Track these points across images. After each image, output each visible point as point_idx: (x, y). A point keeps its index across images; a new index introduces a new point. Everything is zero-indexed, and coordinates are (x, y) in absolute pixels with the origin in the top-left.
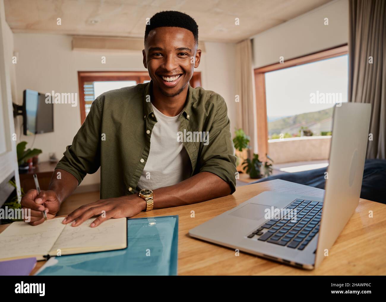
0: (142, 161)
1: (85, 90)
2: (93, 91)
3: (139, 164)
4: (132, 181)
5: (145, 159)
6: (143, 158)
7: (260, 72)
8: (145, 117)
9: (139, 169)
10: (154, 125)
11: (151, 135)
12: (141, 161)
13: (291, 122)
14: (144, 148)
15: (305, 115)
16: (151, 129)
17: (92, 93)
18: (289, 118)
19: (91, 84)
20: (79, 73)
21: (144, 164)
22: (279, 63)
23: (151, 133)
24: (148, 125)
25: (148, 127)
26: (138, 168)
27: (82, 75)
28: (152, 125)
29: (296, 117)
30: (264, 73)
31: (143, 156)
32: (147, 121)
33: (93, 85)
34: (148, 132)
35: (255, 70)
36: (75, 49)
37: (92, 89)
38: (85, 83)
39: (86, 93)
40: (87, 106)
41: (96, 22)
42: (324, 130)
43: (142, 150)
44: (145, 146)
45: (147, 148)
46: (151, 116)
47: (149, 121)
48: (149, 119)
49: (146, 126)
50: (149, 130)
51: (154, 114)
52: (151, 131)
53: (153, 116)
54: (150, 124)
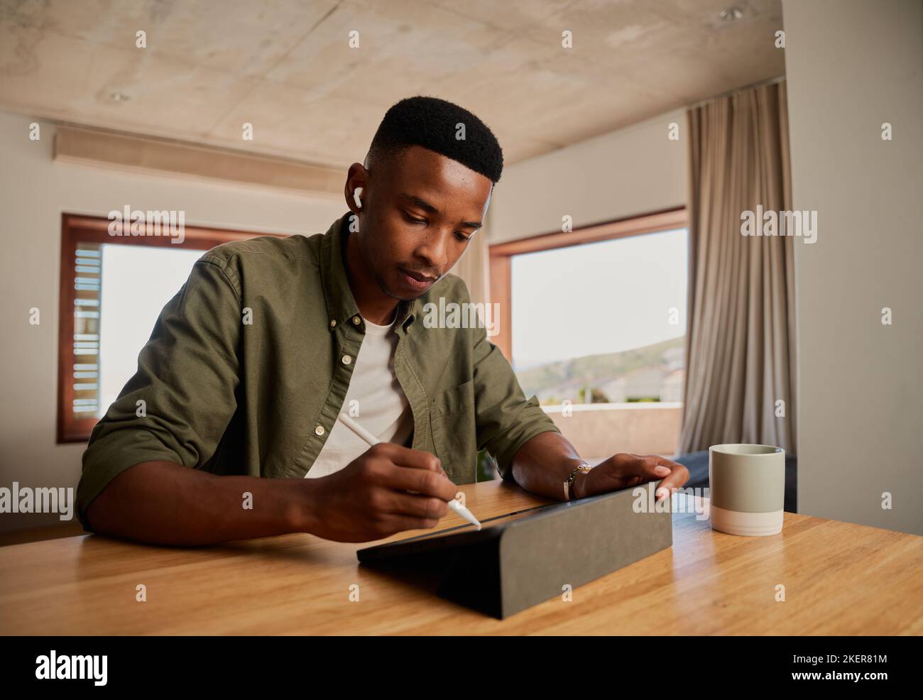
0: (320, 431)
1: (78, 261)
2: (100, 266)
3: (312, 439)
5: (328, 427)
6: (322, 425)
7: (502, 253)
8: (334, 323)
9: (309, 452)
10: (360, 343)
11: (354, 367)
12: (317, 432)
13: (562, 374)
14: (327, 400)
15: (594, 358)
16: (353, 352)
17: (95, 270)
18: (557, 364)
19: (97, 249)
20: (66, 217)
21: (323, 440)
22: (560, 232)
23: (353, 362)
24: (344, 342)
25: (344, 348)
26: (307, 447)
27: (73, 223)
28: (357, 345)
29: (573, 363)
30: (509, 255)
31: (323, 418)
32: (339, 333)
33: (101, 251)
34: (346, 360)
35: (491, 247)
36: (60, 157)
37: (96, 262)
38: (80, 245)
39: (79, 269)
40: (79, 302)
41: (124, 98)
42: (634, 394)
43: (321, 404)
44: (332, 394)
45: (334, 400)
46: (350, 322)
47: (347, 333)
48: (345, 329)
49: (339, 345)
50: (347, 354)
51: (360, 317)
52: (354, 358)
53: (357, 321)
54: (349, 340)
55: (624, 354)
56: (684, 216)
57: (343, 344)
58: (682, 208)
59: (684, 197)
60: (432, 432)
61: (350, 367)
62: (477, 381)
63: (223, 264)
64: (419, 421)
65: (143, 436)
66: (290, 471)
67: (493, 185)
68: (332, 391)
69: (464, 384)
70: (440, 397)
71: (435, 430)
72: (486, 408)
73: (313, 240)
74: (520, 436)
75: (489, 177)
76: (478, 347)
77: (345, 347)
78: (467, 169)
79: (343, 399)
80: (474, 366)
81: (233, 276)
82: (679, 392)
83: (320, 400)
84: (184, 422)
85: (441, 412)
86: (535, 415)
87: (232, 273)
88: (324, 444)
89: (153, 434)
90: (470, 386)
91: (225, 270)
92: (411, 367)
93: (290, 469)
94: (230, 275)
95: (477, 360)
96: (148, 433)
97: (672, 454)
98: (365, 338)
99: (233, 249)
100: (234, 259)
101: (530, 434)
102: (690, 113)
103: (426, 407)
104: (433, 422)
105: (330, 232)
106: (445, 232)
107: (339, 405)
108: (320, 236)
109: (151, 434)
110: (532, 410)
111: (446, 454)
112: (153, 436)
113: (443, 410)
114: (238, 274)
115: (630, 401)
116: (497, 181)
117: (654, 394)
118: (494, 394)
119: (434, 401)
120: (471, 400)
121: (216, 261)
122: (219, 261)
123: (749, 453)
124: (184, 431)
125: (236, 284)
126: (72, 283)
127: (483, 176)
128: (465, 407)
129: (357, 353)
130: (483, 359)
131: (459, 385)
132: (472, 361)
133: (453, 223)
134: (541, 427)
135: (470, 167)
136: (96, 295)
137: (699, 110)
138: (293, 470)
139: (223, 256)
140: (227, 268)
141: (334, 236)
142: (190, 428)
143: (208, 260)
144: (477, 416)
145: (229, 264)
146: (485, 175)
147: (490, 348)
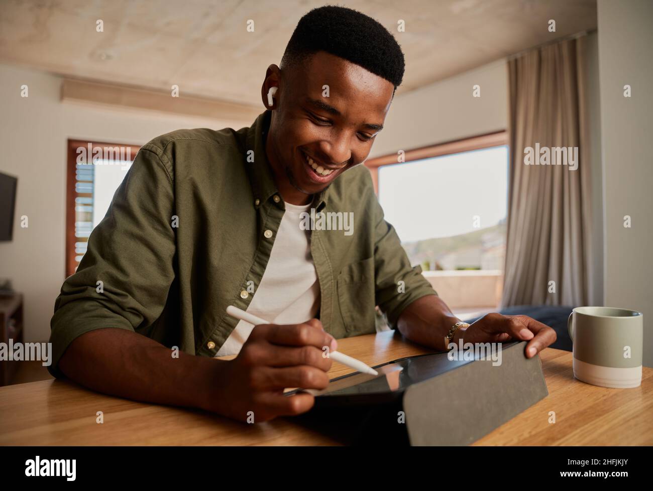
0: (245, 295)
1: (77, 172)
2: (93, 175)
3: (238, 301)
4: (217, 331)
7: (373, 165)
8: (258, 202)
10: (280, 219)
11: (274, 240)
12: (241, 296)
13: (412, 250)
14: (252, 268)
15: (433, 241)
16: (273, 227)
17: (90, 178)
18: (408, 244)
20: (70, 142)
21: (247, 302)
23: (274, 236)
24: (266, 218)
25: (266, 224)
27: (75, 145)
28: (277, 221)
29: (419, 244)
30: (377, 167)
32: (262, 211)
34: (268, 234)
36: (65, 100)
37: (90, 172)
39: (78, 177)
40: (79, 200)
41: (109, 57)
42: (462, 264)
43: (245, 271)
44: (256, 263)
45: (257, 269)
46: (271, 201)
47: (269, 211)
48: (267, 207)
49: (262, 221)
50: (268, 229)
51: (279, 196)
52: (275, 233)
53: (277, 199)
54: (270, 216)
55: (454, 238)
56: (505, 137)
57: (266, 220)
58: (503, 131)
59: (505, 123)
60: (338, 297)
61: (271, 240)
62: (378, 257)
63: (160, 151)
64: (326, 292)
65: (92, 306)
66: (220, 327)
67: (395, 89)
68: (256, 261)
69: (366, 260)
70: (345, 269)
71: (341, 296)
72: (383, 279)
73: (241, 133)
74: (408, 298)
75: (390, 81)
76: (378, 227)
77: (268, 223)
78: (369, 73)
79: (265, 268)
80: (375, 244)
81: (168, 162)
82: (500, 262)
83: (245, 268)
84: (124, 293)
85: (345, 281)
86: (419, 281)
87: (167, 160)
88: (248, 306)
89: (100, 303)
90: (371, 262)
91: (162, 157)
92: (323, 246)
93: (219, 325)
94: (166, 162)
95: (377, 239)
96: (95, 303)
97: (494, 307)
98: (284, 215)
99: (168, 139)
100: (170, 147)
101: (415, 297)
102: (509, 63)
103: (332, 280)
104: (339, 290)
105: (254, 125)
106: (347, 133)
107: (261, 273)
108: (246, 129)
109: (97, 304)
110: (417, 278)
111: (348, 314)
112: (100, 305)
113: (348, 279)
114: (172, 161)
115: (460, 269)
116: (398, 84)
117: (476, 264)
118: (391, 267)
119: (341, 273)
120: (372, 273)
121: (154, 149)
122: (157, 150)
123: (607, 316)
124: (124, 300)
125: (170, 169)
126: (74, 187)
127: (384, 80)
128: (366, 278)
129: (278, 228)
130: (383, 238)
131: (362, 260)
132: (373, 240)
133: (355, 124)
134: (423, 291)
135: (372, 71)
136: (90, 195)
137: (516, 61)
138: (222, 326)
139: (160, 145)
140: (163, 155)
141: (257, 128)
142: (130, 297)
143: (147, 148)
144: (376, 286)
145: (165, 151)
146: (386, 79)
147: (386, 228)
